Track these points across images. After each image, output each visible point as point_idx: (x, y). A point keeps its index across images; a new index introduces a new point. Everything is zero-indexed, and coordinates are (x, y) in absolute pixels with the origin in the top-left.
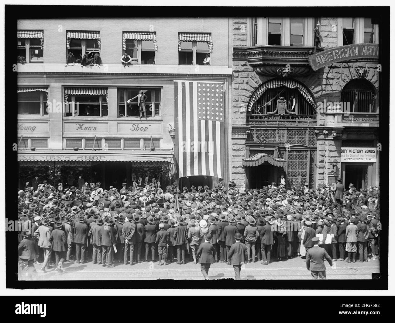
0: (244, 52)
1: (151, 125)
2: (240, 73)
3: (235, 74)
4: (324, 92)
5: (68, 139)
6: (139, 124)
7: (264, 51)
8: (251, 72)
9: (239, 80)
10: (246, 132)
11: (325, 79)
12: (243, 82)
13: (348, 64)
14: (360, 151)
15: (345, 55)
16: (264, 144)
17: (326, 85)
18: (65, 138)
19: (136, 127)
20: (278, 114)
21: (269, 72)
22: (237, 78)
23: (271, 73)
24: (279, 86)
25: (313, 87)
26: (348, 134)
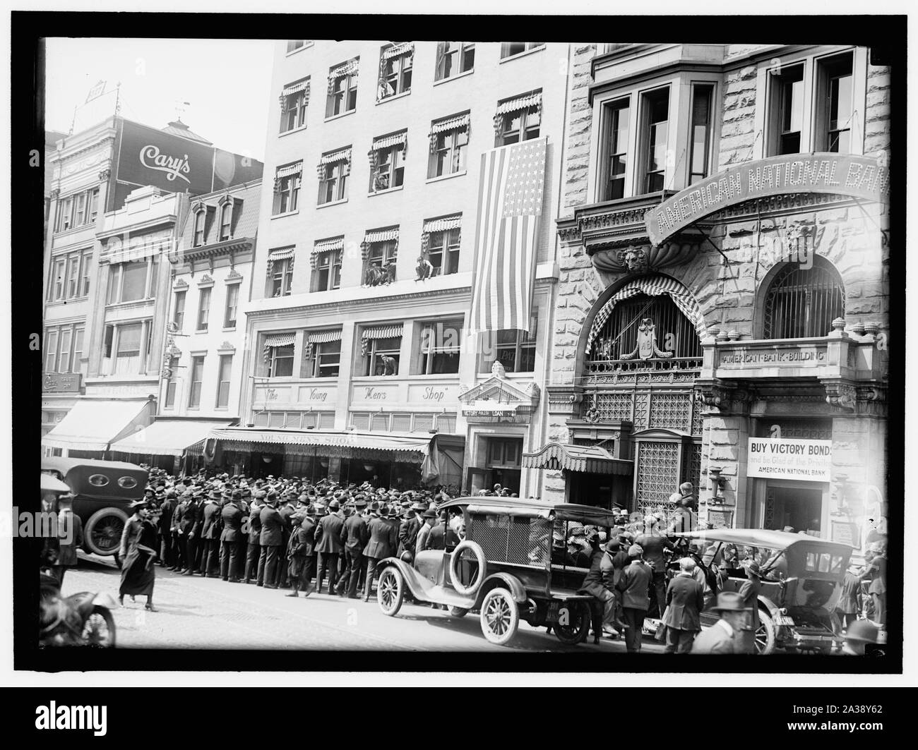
0: (573, 228)
1: (448, 387)
2: (571, 273)
3: (563, 276)
4: (721, 300)
5: (357, 414)
6: (435, 387)
7: (583, 217)
8: (588, 267)
9: (568, 288)
10: (568, 399)
11: (724, 265)
12: (574, 290)
13: (774, 222)
14: (797, 449)
15: (713, 198)
16: (595, 425)
17: (724, 279)
18: (353, 412)
19: (429, 392)
20: (639, 358)
21: (605, 263)
22: (566, 284)
23: (610, 264)
24: (635, 293)
25: (696, 287)
26: (769, 402)
